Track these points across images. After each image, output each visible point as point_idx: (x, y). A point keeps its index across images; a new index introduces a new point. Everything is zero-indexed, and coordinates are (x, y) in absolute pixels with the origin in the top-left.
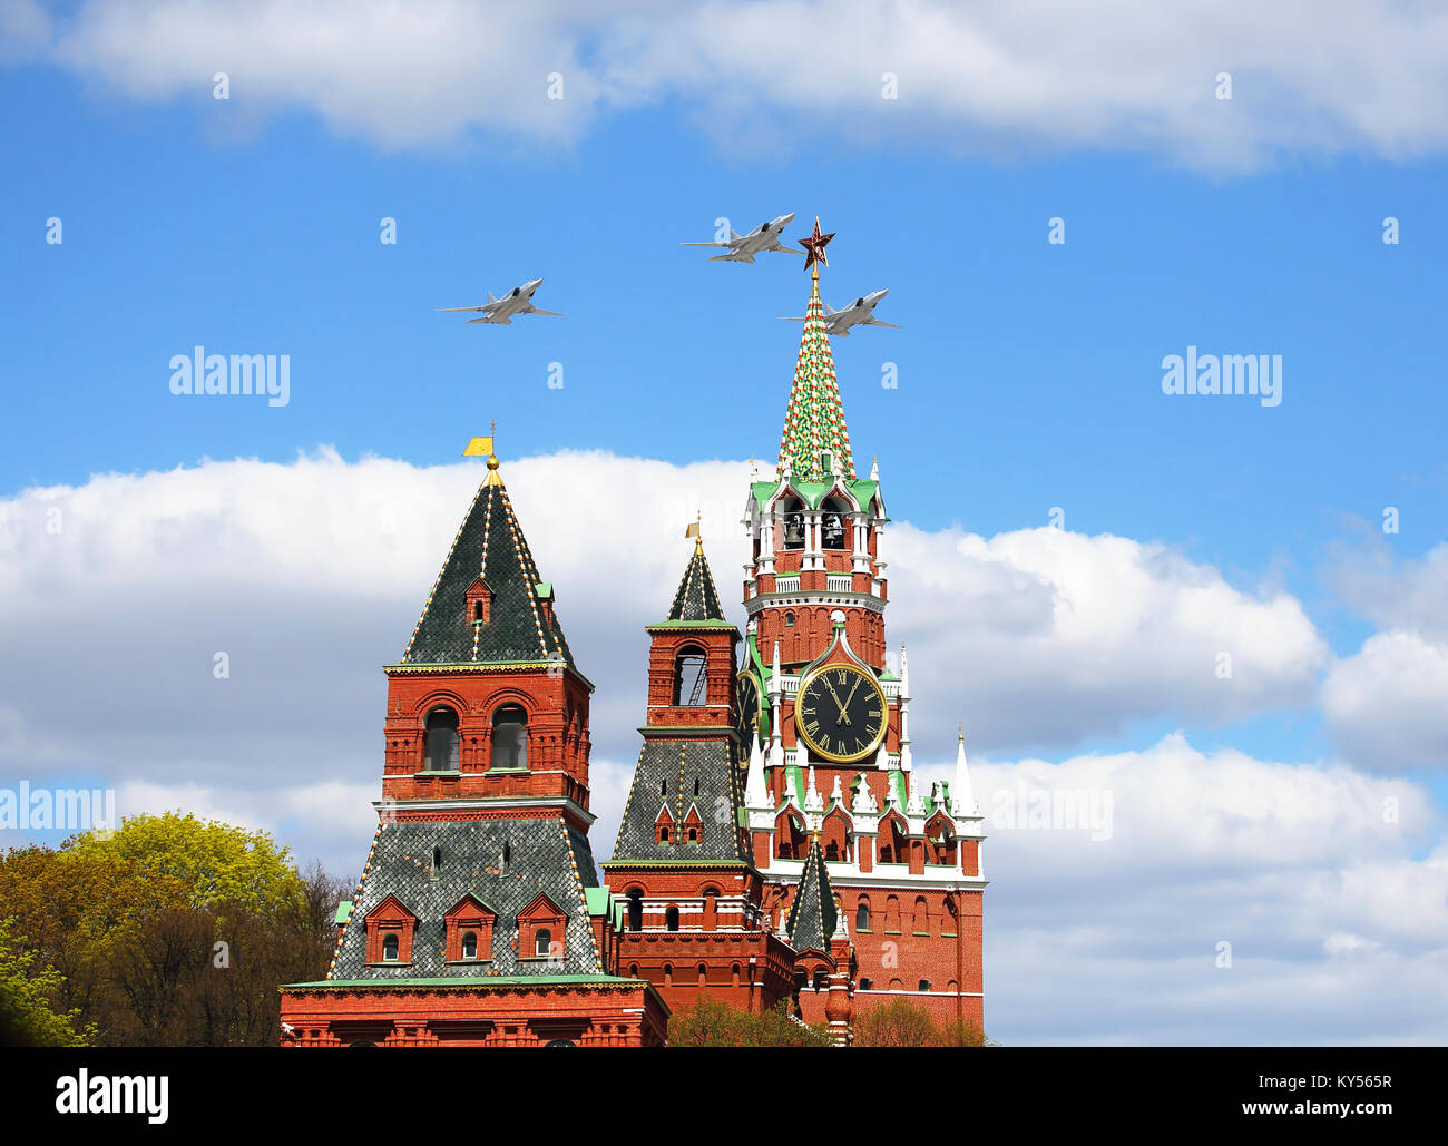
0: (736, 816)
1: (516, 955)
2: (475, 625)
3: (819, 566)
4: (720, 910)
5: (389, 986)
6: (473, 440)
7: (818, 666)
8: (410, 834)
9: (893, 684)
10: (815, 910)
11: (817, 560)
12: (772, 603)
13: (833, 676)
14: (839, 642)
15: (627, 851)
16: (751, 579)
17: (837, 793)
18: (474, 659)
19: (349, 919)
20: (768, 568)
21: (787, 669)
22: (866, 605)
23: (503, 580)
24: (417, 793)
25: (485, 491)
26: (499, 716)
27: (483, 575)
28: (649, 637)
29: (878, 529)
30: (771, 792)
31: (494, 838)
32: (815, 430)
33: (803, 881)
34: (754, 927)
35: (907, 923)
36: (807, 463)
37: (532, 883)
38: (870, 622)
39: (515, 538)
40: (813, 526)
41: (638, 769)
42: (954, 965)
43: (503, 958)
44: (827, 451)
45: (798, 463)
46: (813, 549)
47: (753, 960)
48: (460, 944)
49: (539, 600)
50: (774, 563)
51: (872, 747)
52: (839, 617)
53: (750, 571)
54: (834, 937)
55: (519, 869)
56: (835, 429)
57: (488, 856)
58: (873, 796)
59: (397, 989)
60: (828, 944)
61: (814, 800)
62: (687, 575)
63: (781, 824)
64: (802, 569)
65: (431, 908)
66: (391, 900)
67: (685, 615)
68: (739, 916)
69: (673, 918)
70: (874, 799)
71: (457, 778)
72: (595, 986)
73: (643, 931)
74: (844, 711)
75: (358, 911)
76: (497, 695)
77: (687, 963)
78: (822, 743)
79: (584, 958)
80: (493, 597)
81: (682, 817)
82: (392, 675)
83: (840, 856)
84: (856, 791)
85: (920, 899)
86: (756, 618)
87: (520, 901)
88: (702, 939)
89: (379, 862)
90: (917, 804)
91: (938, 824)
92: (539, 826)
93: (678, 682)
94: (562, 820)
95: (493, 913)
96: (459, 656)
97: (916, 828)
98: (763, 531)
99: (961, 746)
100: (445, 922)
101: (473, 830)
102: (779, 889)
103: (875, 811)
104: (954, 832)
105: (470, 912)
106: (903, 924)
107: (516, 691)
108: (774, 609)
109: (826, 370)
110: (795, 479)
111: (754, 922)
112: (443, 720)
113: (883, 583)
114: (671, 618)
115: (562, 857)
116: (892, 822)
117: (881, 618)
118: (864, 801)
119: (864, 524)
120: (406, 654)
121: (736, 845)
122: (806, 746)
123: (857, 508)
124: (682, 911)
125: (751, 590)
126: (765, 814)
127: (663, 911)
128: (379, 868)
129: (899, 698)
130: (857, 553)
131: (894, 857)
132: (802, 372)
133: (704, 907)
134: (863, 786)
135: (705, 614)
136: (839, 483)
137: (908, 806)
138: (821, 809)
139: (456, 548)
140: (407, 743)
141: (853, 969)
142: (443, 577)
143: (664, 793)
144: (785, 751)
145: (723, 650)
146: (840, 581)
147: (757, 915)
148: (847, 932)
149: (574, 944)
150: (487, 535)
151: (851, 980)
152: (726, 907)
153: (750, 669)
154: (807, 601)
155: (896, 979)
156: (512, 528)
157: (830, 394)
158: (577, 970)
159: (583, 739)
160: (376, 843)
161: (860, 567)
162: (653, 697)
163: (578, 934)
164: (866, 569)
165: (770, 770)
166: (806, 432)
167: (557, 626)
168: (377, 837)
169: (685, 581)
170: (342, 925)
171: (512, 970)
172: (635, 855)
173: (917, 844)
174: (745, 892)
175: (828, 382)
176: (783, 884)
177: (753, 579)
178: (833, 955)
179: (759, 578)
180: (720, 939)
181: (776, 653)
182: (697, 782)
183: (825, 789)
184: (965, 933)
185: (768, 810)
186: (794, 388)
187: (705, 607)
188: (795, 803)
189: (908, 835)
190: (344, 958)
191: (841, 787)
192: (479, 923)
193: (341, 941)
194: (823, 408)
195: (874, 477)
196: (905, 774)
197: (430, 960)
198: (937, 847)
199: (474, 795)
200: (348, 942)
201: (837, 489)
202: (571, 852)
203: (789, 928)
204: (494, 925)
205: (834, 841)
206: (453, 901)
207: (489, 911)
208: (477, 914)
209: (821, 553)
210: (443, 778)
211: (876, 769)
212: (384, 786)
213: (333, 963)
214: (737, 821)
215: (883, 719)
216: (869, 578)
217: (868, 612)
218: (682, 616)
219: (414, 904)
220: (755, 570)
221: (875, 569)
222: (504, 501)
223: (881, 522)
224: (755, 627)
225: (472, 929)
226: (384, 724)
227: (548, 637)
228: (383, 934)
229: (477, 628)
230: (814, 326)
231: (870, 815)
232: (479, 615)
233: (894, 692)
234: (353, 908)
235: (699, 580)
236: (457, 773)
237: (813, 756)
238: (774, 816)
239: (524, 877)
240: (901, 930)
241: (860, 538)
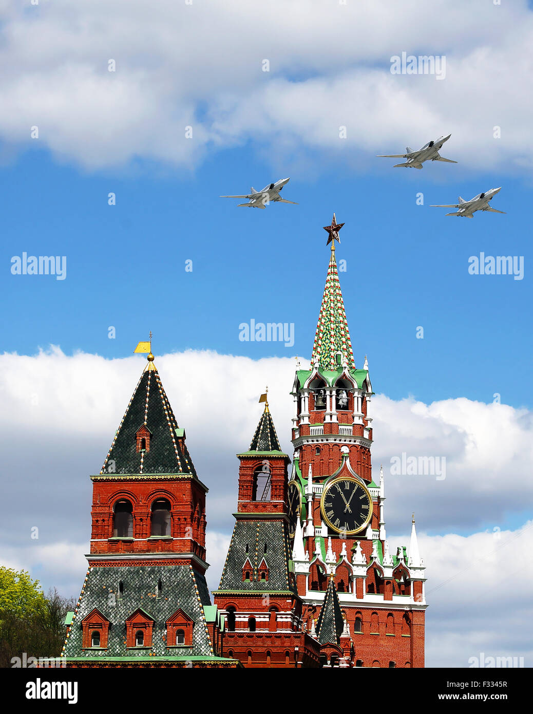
0: (287, 565)
1: (165, 644)
2: (141, 452)
3: (334, 420)
4: (279, 620)
5: (95, 661)
6: (140, 344)
7: (333, 479)
8: (106, 573)
9: (376, 489)
10: (331, 620)
11: (333, 416)
12: (308, 441)
13: (342, 484)
14: (345, 465)
15: (227, 585)
16: (295, 427)
17: (344, 553)
18: (141, 472)
19: (73, 622)
20: (306, 421)
21: (316, 480)
22: (361, 443)
23: (157, 426)
24: (110, 550)
25: (146, 374)
26: (155, 505)
27: (145, 423)
28: (239, 461)
29: (368, 399)
30: (307, 551)
31: (153, 576)
32: (332, 340)
33: (325, 603)
34: (297, 629)
35: (383, 628)
36: (328, 359)
37: (174, 603)
38: (362, 454)
39: (164, 402)
40: (331, 396)
41: (233, 537)
42: (408, 653)
43: (158, 646)
44: (339, 353)
45: (323, 359)
46: (331, 410)
47: (297, 649)
48: (134, 637)
49: (177, 438)
50: (309, 418)
51: (364, 526)
52: (345, 450)
53: (295, 422)
54: (342, 636)
55: (167, 595)
56: (344, 339)
57: (149, 587)
58: (364, 555)
59: (100, 663)
60: (339, 640)
61: (331, 557)
62: (260, 424)
63: (313, 570)
64: (325, 422)
65: (118, 616)
66: (95, 612)
67: (259, 448)
68: (289, 624)
69: (252, 624)
70: (364, 556)
71: (131, 542)
72: (209, 662)
73: (236, 631)
74: (348, 505)
75: (77, 618)
76: (154, 493)
77: (260, 650)
78: (335, 524)
79: (203, 647)
80: (151, 436)
81: (257, 566)
82: (95, 481)
83: (346, 589)
84: (355, 551)
85: (390, 615)
86: (299, 450)
87: (167, 613)
88: (268, 636)
89: (89, 589)
90: (388, 560)
91: (400, 571)
92: (178, 570)
93: (255, 487)
94: (191, 566)
95: (152, 620)
96: (132, 470)
97: (388, 573)
98: (303, 399)
99: (414, 525)
100: (126, 625)
101: (141, 571)
102: (311, 608)
103: (365, 563)
104: (409, 576)
105: (139, 619)
106: (381, 629)
107: (165, 491)
108: (309, 445)
109: (339, 305)
110: (321, 369)
111: (297, 627)
112: (123, 509)
113: (370, 430)
114: (251, 449)
115: (190, 588)
116: (374, 570)
117: (369, 451)
118: (359, 558)
119: (360, 396)
120: (103, 469)
121: (287, 582)
122: (327, 525)
123: (356, 386)
124: (257, 620)
125: (296, 433)
126: (304, 564)
127: (247, 620)
128: (89, 593)
129: (379, 497)
130: (356, 413)
131: (375, 590)
132: (325, 306)
133: (269, 618)
134: (359, 549)
135: (270, 447)
136: (346, 371)
137: (384, 561)
138: (335, 562)
139: (131, 407)
140: (103, 520)
141: (353, 655)
142: (124, 424)
143: (247, 552)
144: (315, 528)
145: (280, 469)
146: (346, 429)
147: (299, 623)
148: (349, 634)
149: (198, 638)
150: (147, 399)
151: (351, 661)
152: (282, 618)
153: (295, 480)
154: (327, 440)
155: (375, 661)
156: (162, 396)
157: (341, 319)
158: (200, 654)
159: (202, 520)
160: (87, 578)
161: (358, 421)
162: (241, 496)
163: (200, 633)
164: (360, 422)
165: (306, 539)
166: (327, 341)
167: (187, 454)
168: (88, 575)
169: (259, 428)
170: (69, 626)
171: (163, 653)
172: (231, 587)
173: (388, 583)
174: (293, 609)
175: (340, 311)
176: (314, 605)
177: (297, 427)
178: (341, 646)
179: (300, 427)
180: (279, 636)
181: (310, 470)
182: (266, 545)
183: (337, 550)
184: (415, 635)
185: (305, 562)
186: (321, 315)
187: (270, 443)
188: (320, 558)
189: (383, 577)
190: (70, 645)
191: (346, 549)
192: (145, 625)
193: (68, 635)
194: (337, 327)
195: (366, 368)
196: (382, 542)
197: (118, 646)
198: (400, 584)
199: (142, 551)
200: (72, 636)
201: (344, 375)
202: (196, 585)
203: (317, 631)
204: (153, 627)
205: (342, 580)
206: (130, 612)
207: (151, 619)
208: (144, 620)
209: (335, 412)
210: (124, 541)
211: (366, 539)
212: (92, 545)
213: (64, 648)
214: (288, 568)
215: (370, 510)
216: (362, 427)
217: (362, 447)
218: (257, 449)
219: (108, 614)
220: (298, 422)
221: (366, 422)
222: (157, 380)
223: (369, 395)
224: (298, 455)
225: (141, 629)
226: (91, 509)
227: (182, 460)
228: (91, 631)
229: (143, 454)
230: (332, 278)
231: (363, 566)
232: (144, 447)
233: (376, 495)
234: (75, 616)
235: (267, 427)
236: (132, 538)
237: (330, 531)
238: (308, 565)
239: (170, 599)
240: (379, 632)
241: (357, 403)
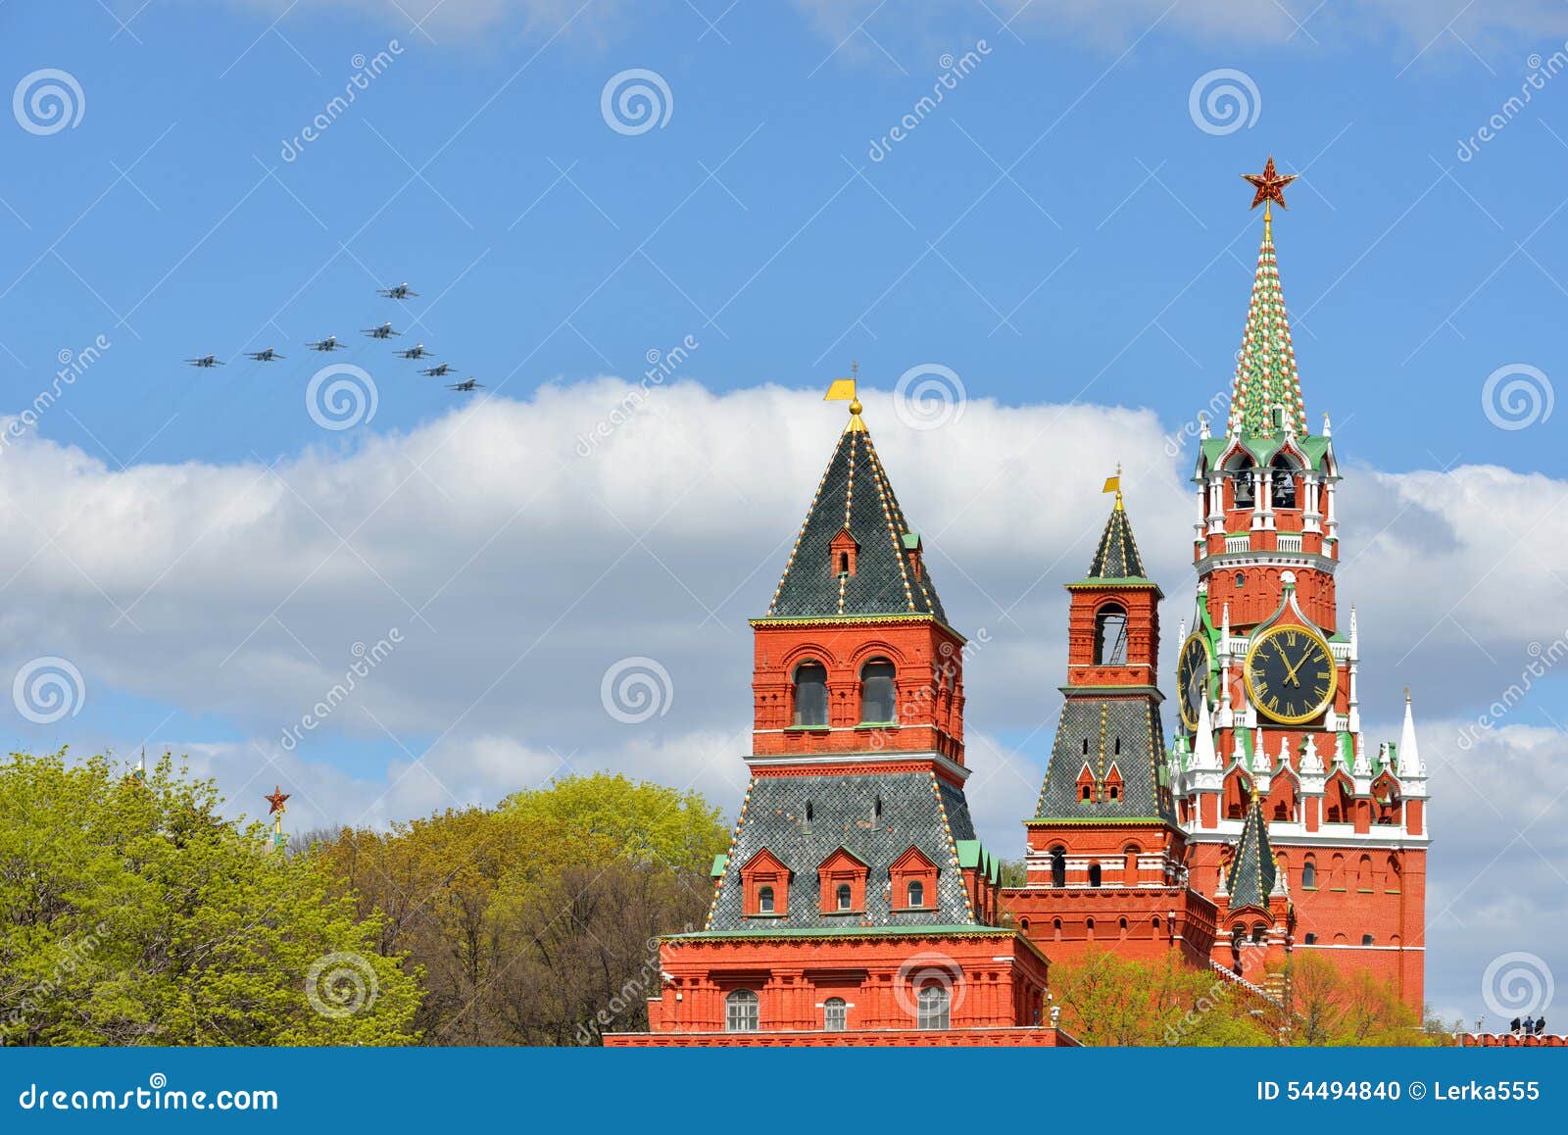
0: (1157, 774)
1: (889, 906)
2: (840, 577)
3: (1269, 525)
4: (1141, 867)
5: (764, 936)
7: (1267, 627)
8: (781, 787)
9: (1342, 645)
10: (1253, 869)
11: (1267, 519)
12: (1221, 564)
13: (1282, 638)
14: (1288, 606)
15: (1050, 809)
16: (1200, 538)
17: (1285, 754)
18: (840, 612)
19: (724, 871)
20: (1219, 528)
21: (1237, 631)
22: (1316, 565)
23: (868, 530)
24: (787, 748)
25: (850, 436)
26: (868, 669)
27: (847, 525)
28: (1070, 595)
29: (1330, 487)
30: (1220, 753)
31: (865, 792)
32: (1266, 383)
33: (1243, 839)
34: (1176, 882)
35: (1352, 879)
36: (1258, 418)
37: (903, 836)
38: (1320, 583)
40: (1263, 484)
41: (1059, 728)
42: (1396, 920)
43: (877, 909)
44: (1278, 406)
45: (1249, 418)
46: (1263, 508)
47: (1172, 915)
48: (834, 896)
49: (905, 551)
50: (1224, 522)
51: (1320, 709)
52: (1288, 577)
53: (1199, 530)
54: (1273, 894)
55: (890, 823)
56: (1287, 382)
57: (859, 810)
58: (1320, 757)
59: (774, 938)
60: (1267, 901)
61: (1262, 762)
62: (1108, 532)
63: (1230, 785)
64: (1252, 529)
65: (805, 861)
66: (765, 852)
67: (1105, 572)
68: (1159, 874)
69: (1095, 874)
70: (1320, 760)
71: (826, 733)
72: (966, 935)
73: (1066, 887)
74: (1292, 673)
75: (733, 864)
76: (864, 648)
77: (1108, 917)
78: (1270, 705)
79: (955, 909)
80: (857, 548)
81: (1103, 776)
82: (758, 628)
83: (1288, 816)
84: (1304, 752)
85: (1365, 857)
87: (891, 854)
88: (1123, 894)
89: (752, 815)
90: (1363, 765)
91: (1384, 784)
92: (909, 779)
93: (1099, 641)
94: (933, 774)
95: (865, 865)
96: (825, 609)
97: (1362, 788)
98: (1213, 490)
99: (1408, 707)
100: (818, 875)
101: (844, 784)
102: (1226, 848)
103: (1322, 772)
104: (1399, 792)
105: (842, 864)
106: (1348, 882)
107: (885, 644)
108: (1224, 570)
109: (1279, 320)
110: (1245, 435)
111: (1175, 877)
112: (812, 673)
113: (1334, 543)
114: (1091, 576)
115: (930, 809)
116: (1339, 783)
117: (1331, 579)
118: (1311, 762)
119: (1316, 482)
120: (772, 607)
121: (1156, 803)
122: (1255, 708)
123: (1308, 467)
124: (1103, 867)
125: (1201, 549)
126: (1213, 776)
127: (1085, 868)
128: (750, 823)
129: (1348, 660)
130: (1307, 512)
131: (1341, 815)
132: (1253, 322)
133: (1125, 864)
134: (1311, 748)
135: (1125, 571)
136: (1290, 440)
137: (1355, 767)
138: (1268, 770)
139: (821, 497)
140: (775, 697)
141: (1291, 923)
142: (808, 527)
143: (1085, 752)
144: (1234, 714)
145: (1142, 607)
146: (1289, 540)
147: (1178, 870)
148: (1286, 890)
149: (946, 895)
150: (850, 483)
151: (1289, 934)
152: (1146, 863)
153: (1197, 630)
154: (1256, 561)
155: (1340, 934)
157: (1283, 345)
158: (949, 920)
159: (956, 694)
160: (749, 796)
161: (1311, 526)
162: (1074, 656)
163: (949, 885)
164: (1316, 528)
165: (1218, 732)
166: (1257, 385)
167: (926, 578)
168: (750, 791)
169: (1105, 538)
170: (719, 877)
171: (885, 921)
172: (1059, 813)
173: (1363, 804)
174: (1165, 848)
175: (1280, 332)
176: (1231, 843)
177: (1204, 539)
178: (1271, 911)
179: (1209, 538)
180: (1140, 895)
181: (1226, 614)
182: (1118, 741)
183: (1272, 750)
184: (1408, 889)
185: (1215, 772)
186: (1245, 339)
187: (1125, 564)
188: (1243, 764)
189: (1354, 795)
190: (721, 910)
191: (1289, 748)
192: (851, 875)
193: (718, 893)
194: (1275, 360)
195: (1327, 433)
196: (1353, 735)
197: (805, 910)
198: (1383, 807)
199: (843, 750)
200: (724, 894)
201: (1287, 446)
202: (942, 806)
203: (1229, 885)
204: (867, 877)
205: (1283, 802)
206: (826, 853)
207: (862, 864)
208: (849, 866)
209: (1271, 512)
210: (813, 733)
211: (1324, 730)
212: (755, 740)
213: (711, 914)
214: (1158, 780)
215: (1332, 681)
216: (1319, 537)
217: (1318, 573)
218: (1102, 574)
219: (788, 857)
220: (1205, 529)
221: (1325, 528)
222: (868, 446)
223: (1333, 480)
224: (1205, 588)
225: (845, 882)
227: (915, 589)
228: (758, 885)
229: (843, 580)
230: (1266, 272)
231: (1317, 776)
232: (845, 567)
233: (1343, 654)
234: (729, 861)
235: (1119, 536)
236: (826, 727)
237: (1261, 718)
238: (1221, 777)
239: (896, 831)
240: (1345, 887)
241: (1310, 497)
